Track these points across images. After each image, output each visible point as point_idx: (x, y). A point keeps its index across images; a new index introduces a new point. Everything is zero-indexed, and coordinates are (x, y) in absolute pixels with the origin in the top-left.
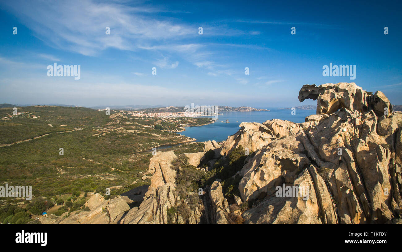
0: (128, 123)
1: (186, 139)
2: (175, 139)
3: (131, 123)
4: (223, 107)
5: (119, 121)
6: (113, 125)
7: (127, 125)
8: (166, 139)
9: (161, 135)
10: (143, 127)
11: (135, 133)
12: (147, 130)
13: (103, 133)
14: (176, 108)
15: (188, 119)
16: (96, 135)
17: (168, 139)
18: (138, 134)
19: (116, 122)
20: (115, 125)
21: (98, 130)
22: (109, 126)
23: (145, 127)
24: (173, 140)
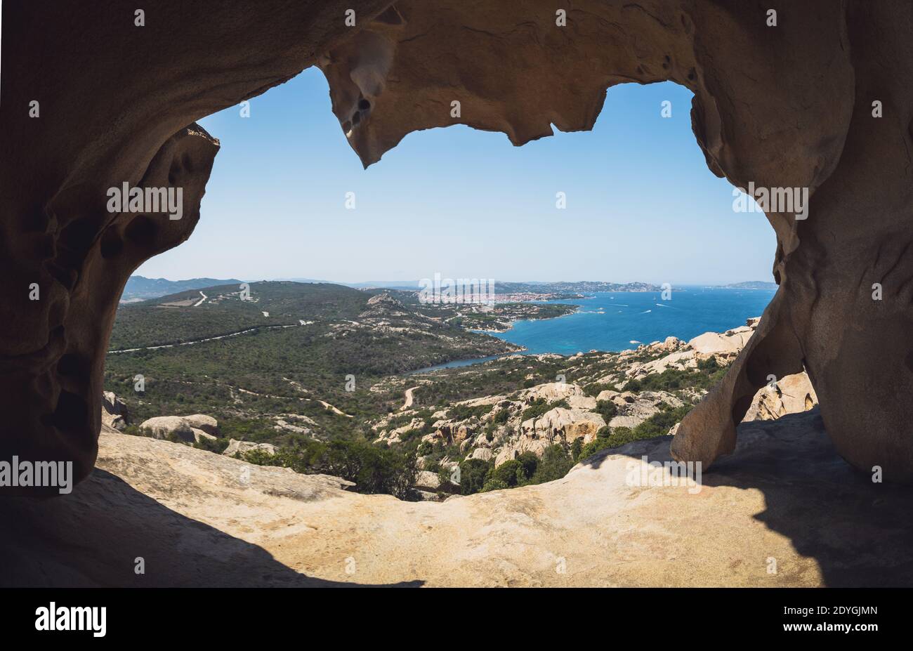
0: (398, 314)
1: (507, 347)
2: (485, 348)
3: (405, 314)
4: (597, 283)
5: (382, 310)
6: (371, 316)
7: (397, 317)
8: (464, 347)
9: (459, 338)
10: (427, 322)
11: (405, 333)
12: (436, 328)
13: (344, 331)
14: (506, 286)
15: (522, 307)
16: (331, 334)
17: (468, 347)
18: (411, 336)
19: (378, 311)
20: (376, 316)
21: (338, 325)
22: (364, 318)
23: (430, 322)
24: (478, 349)
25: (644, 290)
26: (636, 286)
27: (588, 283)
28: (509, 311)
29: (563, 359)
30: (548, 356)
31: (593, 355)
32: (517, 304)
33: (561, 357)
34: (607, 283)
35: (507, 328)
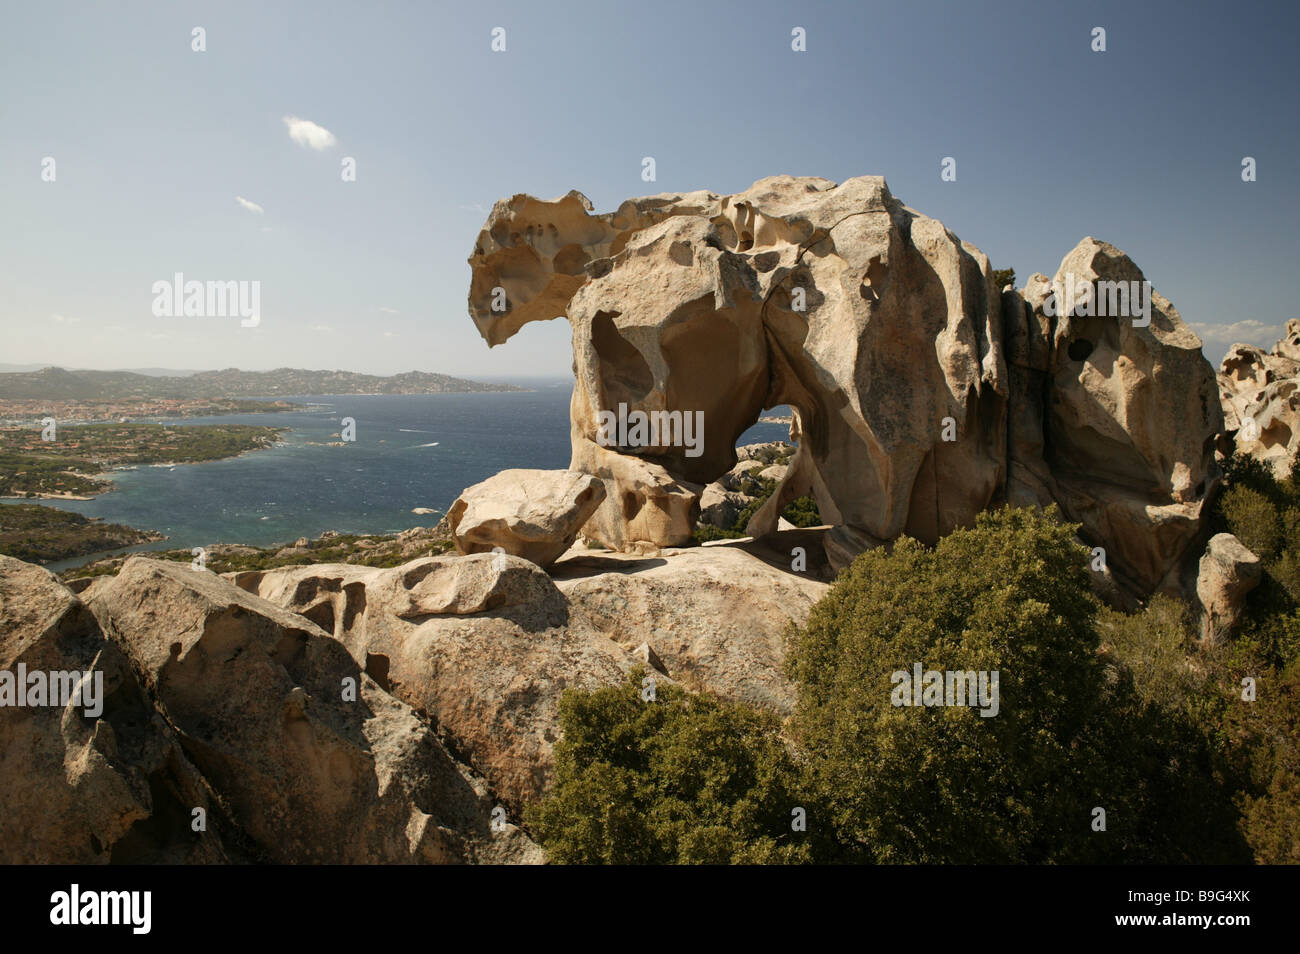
15: (133, 433)
25: (433, 390)
26: (414, 377)
27: (297, 373)
28: (97, 443)
29: (262, 556)
30: (222, 551)
31: (331, 544)
32: (118, 428)
33: (256, 552)
34: (346, 374)
35: (98, 487)
